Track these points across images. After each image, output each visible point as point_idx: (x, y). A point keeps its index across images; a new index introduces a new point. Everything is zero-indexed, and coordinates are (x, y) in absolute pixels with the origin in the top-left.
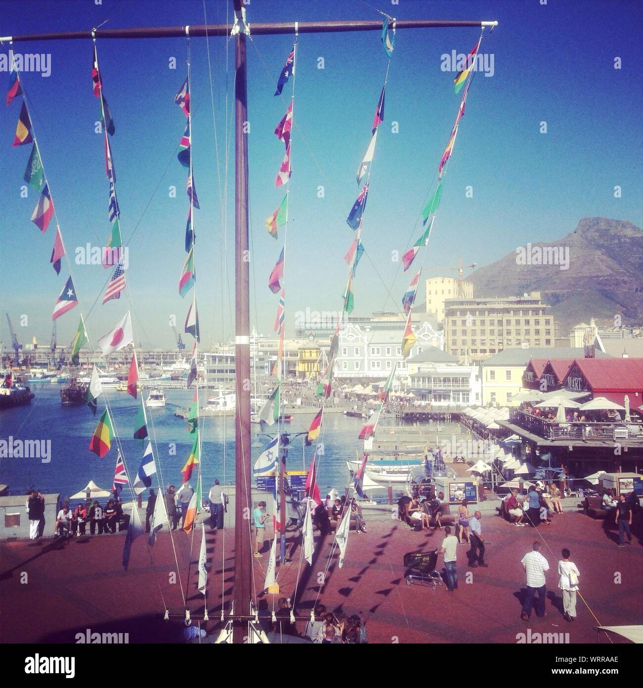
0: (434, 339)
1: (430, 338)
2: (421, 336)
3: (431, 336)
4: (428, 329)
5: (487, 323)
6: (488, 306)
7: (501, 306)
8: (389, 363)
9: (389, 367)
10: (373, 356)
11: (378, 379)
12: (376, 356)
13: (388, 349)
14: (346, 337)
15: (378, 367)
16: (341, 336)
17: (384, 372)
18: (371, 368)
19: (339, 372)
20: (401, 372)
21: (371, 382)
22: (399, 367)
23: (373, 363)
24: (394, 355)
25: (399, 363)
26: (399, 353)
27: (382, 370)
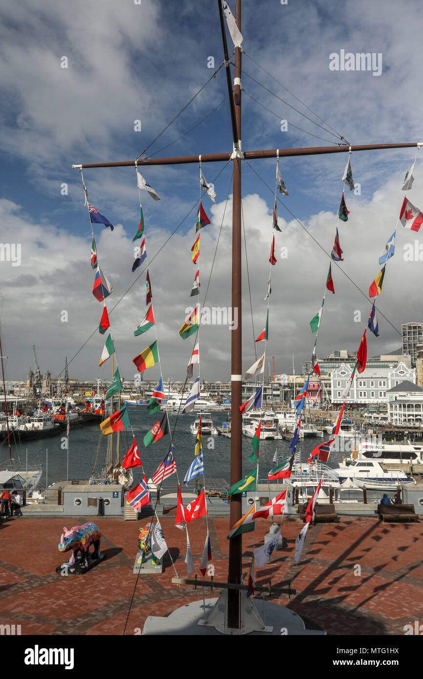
0: (409, 375)
2: (398, 372)
3: (405, 372)
4: (404, 367)
8: (373, 393)
9: (373, 396)
10: (360, 388)
11: (365, 405)
12: (363, 388)
13: (372, 382)
14: (340, 373)
15: (365, 396)
16: (336, 373)
17: (369, 400)
18: (360, 397)
19: (335, 399)
20: (382, 400)
21: (360, 407)
22: (381, 396)
23: (361, 393)
24: (376, 387)
25: (381, 393)
26: (380, 385)
27: (368, 398)
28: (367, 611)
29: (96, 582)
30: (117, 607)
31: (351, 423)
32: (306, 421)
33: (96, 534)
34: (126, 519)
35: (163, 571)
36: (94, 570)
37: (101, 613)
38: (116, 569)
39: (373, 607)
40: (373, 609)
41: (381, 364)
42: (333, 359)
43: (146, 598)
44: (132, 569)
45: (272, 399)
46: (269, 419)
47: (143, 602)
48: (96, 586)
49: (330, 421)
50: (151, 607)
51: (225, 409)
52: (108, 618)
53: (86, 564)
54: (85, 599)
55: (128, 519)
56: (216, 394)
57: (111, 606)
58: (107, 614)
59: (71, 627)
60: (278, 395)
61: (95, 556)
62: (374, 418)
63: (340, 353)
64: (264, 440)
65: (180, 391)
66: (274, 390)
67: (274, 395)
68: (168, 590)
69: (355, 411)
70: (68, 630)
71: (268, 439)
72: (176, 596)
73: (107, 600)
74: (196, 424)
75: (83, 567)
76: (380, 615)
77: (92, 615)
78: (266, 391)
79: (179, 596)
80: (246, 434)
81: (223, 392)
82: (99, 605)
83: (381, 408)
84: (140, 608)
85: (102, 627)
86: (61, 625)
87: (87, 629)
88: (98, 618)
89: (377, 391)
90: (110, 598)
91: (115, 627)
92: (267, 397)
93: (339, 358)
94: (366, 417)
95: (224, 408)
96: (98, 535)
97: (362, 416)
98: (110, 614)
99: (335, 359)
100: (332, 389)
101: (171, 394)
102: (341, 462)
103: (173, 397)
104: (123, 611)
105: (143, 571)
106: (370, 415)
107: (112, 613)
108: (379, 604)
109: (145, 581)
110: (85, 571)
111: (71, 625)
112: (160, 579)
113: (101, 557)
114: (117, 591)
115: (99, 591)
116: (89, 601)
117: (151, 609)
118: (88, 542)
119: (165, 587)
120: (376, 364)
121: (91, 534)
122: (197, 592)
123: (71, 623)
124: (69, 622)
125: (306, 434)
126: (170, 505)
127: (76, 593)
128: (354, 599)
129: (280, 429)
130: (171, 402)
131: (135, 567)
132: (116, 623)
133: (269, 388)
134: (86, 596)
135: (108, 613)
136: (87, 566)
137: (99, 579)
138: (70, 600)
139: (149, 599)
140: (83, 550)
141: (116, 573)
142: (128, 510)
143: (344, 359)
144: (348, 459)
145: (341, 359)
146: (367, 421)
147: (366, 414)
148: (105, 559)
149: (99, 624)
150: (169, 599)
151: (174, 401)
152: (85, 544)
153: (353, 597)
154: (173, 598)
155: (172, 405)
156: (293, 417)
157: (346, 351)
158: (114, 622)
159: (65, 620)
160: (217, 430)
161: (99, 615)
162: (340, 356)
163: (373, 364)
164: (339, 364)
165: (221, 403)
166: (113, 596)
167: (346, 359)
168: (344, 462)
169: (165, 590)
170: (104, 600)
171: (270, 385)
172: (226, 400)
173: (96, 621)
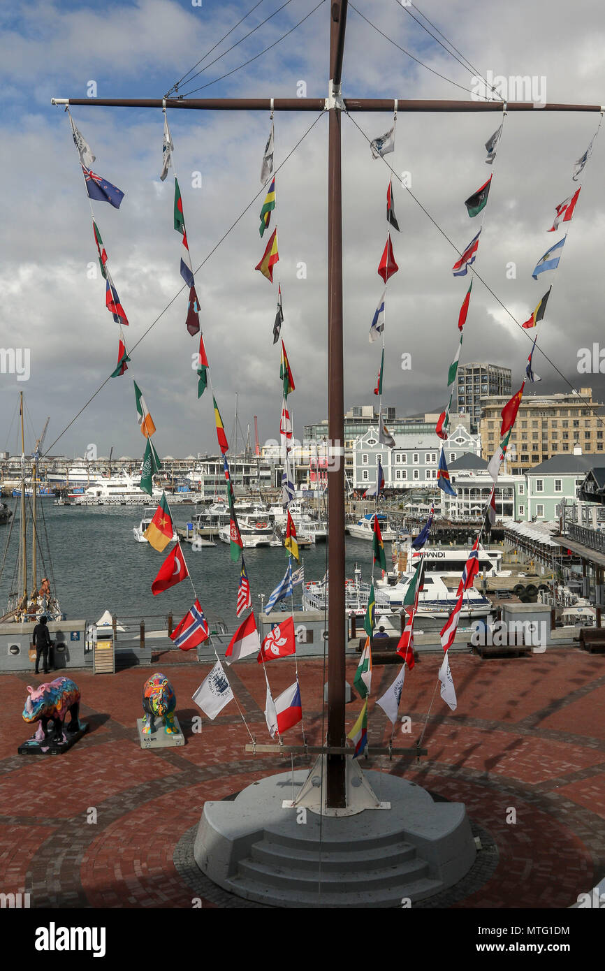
0: (471, 444)
1: (464, 442)
2: (455, 440)
3: (466, 440)
4: (462, 431)
5: (530, 424)
6: (531, 405)
7: (547, 405)
8: (416, 472)
9: (416, 476)
10: (397, 465)
11: (404, 491)
12: (401, 464)
13: (416, 456)
14: (367, 442)
15: (404, 476)
16: (361, 441)
17: (411, 483)
18: (396, 478)
19: (358, 483)
20: (430, 483)
21: (396, 494)
22: (428, 476)
23: (398, 472)
24: (422, 462)
25: (428, 472)
26: (428, 460)
27: (409, 480)
28: (495, 776)
29: (88, 764)
30: (135, 795)
31: (386, 518)
32: (319, 517)
33: (74, 694)
34: (97, 671)
35: (186, 742)
36: (79, 748)
37: (115, 805)
38: (111, 744)
39: (503, 770)
40: (503, 773)
41: (425, 427)
42: (352, 420)
43: (175, 781)
44: (138, 742)
45: (259, 484)
46: (262, 516)
47: (172, 786)
48: (91, 770)
49: (354, 516)
50: (188, 792)
51: (184, 501)
52: (128, 811)
53: (65, 739)
54: (82, 787)
55: (100, 671)
56: (165, 476)
57: (125, 794)
58: (125, 806)
59: (78, 827)
60: (268, 478)
61: (73, 727)
62: (421, 510)
63: (361, 410)
64: (254, 548)
65: (105, 473)
66: (262, 469)
67: (262, 478)
68: (203, 768)
69: (390, 501)
70: (74, 832)
71: (260, 546)
72: (219, 775)
73: (118, 787)
74: (143, 524)
75: (62, 743)
76: (515, 780)
77: (103, 809)
78: (249, 470)
79: (223, 774)
80: (226, 540)
81: (176, 473)
82: (108, 795)
83: (430, 495)
84: (172, 795)
85: (125, 824)
86: (59, 826)
87: (104, 828)
88: (113, 812)
89: (422, 469)
90: (120, 785)
91: (144, 823)
92: (251, 480)
93: (360, 418)
94: (407, 509)
95: (181, 499)
96: (77, 695)
97: (401, 508)
98: (131, 806)
99: (356, 420)
100: (354, 466)
101: (92, 478)
102: (380, 578)
103: (96, 483)
104: (148, 800)
105: (154, 745)
106: (415, 506)
107: (133, 805)
108: (509, 766)
109: (164, 757)
110: (64, 749)
111: (76, 825)
112: (185, 754)
113: (82, 727)
114: (127, 774)
115: (99, 775)
116: (89, 791)
117: (188, 795)
118: (65, 707)
119: (197, 764)
120: (418, 427)
121: (68, 694)
122: (248, 767)
123: (75, 822)
124: (71, 820)
125: (318, 538)
126: (158, 649)
127: (64, 781)
128: (473, 762)
129: (278, 529)
130: (94, 490)
131: (142, 738)
132: (143, 816)
133: (253, 467)
134: (82, 784)
135: (125, 804)
136: (67, 742)
137: (91, 759)
138: (59, 790)
139: (180, 781)
140: (59, 718)
141: (114, 750)
142: (100, 658)
143: (368, 420)
144: (391, 574)
145: (364, 420)
146: (410, 514)
147: (409, 505)
148: (87, 730)
149: (118, 821)
150: (210, 779)
151: (99, 489)
152: (62, 710)
153: (472, 760)
154: (216, 778)
155: (95, 495)
156: (298, 511)
157: (370, 408)
158: (140, 815)
159: (64, 819)
160: (178, 534)
161: (114, 808)
162: (361, 416)
163: (414, 427)
164: (366, 427)
165: (174, 491)
166: (123, 780)
167: (372, 420)
168: (385, 579)
169: (199, 767)
170: (112, 787)
171: (255, 461)
172: (183, 486)
173: (112, 817)
